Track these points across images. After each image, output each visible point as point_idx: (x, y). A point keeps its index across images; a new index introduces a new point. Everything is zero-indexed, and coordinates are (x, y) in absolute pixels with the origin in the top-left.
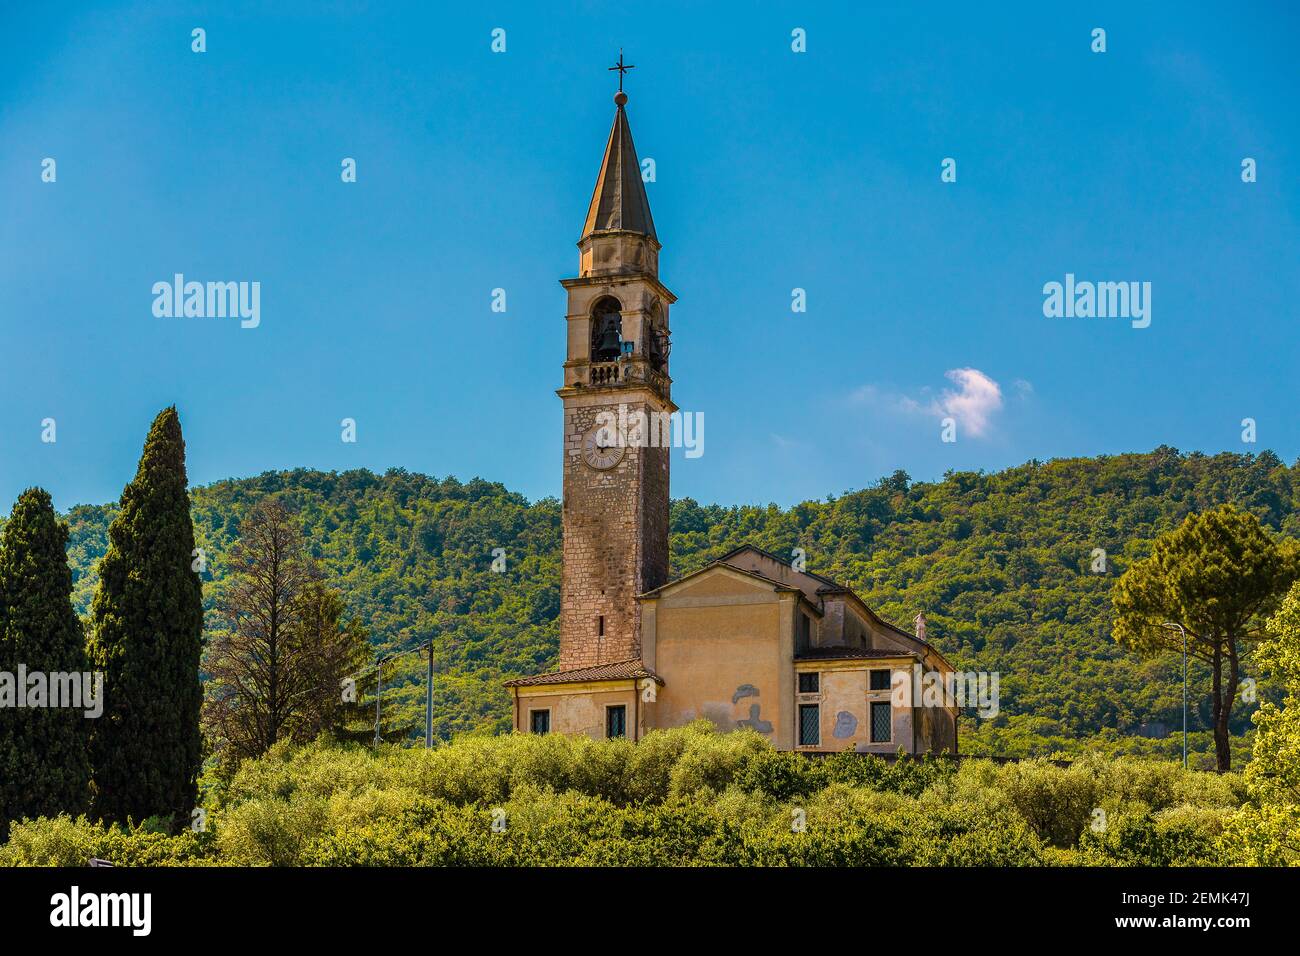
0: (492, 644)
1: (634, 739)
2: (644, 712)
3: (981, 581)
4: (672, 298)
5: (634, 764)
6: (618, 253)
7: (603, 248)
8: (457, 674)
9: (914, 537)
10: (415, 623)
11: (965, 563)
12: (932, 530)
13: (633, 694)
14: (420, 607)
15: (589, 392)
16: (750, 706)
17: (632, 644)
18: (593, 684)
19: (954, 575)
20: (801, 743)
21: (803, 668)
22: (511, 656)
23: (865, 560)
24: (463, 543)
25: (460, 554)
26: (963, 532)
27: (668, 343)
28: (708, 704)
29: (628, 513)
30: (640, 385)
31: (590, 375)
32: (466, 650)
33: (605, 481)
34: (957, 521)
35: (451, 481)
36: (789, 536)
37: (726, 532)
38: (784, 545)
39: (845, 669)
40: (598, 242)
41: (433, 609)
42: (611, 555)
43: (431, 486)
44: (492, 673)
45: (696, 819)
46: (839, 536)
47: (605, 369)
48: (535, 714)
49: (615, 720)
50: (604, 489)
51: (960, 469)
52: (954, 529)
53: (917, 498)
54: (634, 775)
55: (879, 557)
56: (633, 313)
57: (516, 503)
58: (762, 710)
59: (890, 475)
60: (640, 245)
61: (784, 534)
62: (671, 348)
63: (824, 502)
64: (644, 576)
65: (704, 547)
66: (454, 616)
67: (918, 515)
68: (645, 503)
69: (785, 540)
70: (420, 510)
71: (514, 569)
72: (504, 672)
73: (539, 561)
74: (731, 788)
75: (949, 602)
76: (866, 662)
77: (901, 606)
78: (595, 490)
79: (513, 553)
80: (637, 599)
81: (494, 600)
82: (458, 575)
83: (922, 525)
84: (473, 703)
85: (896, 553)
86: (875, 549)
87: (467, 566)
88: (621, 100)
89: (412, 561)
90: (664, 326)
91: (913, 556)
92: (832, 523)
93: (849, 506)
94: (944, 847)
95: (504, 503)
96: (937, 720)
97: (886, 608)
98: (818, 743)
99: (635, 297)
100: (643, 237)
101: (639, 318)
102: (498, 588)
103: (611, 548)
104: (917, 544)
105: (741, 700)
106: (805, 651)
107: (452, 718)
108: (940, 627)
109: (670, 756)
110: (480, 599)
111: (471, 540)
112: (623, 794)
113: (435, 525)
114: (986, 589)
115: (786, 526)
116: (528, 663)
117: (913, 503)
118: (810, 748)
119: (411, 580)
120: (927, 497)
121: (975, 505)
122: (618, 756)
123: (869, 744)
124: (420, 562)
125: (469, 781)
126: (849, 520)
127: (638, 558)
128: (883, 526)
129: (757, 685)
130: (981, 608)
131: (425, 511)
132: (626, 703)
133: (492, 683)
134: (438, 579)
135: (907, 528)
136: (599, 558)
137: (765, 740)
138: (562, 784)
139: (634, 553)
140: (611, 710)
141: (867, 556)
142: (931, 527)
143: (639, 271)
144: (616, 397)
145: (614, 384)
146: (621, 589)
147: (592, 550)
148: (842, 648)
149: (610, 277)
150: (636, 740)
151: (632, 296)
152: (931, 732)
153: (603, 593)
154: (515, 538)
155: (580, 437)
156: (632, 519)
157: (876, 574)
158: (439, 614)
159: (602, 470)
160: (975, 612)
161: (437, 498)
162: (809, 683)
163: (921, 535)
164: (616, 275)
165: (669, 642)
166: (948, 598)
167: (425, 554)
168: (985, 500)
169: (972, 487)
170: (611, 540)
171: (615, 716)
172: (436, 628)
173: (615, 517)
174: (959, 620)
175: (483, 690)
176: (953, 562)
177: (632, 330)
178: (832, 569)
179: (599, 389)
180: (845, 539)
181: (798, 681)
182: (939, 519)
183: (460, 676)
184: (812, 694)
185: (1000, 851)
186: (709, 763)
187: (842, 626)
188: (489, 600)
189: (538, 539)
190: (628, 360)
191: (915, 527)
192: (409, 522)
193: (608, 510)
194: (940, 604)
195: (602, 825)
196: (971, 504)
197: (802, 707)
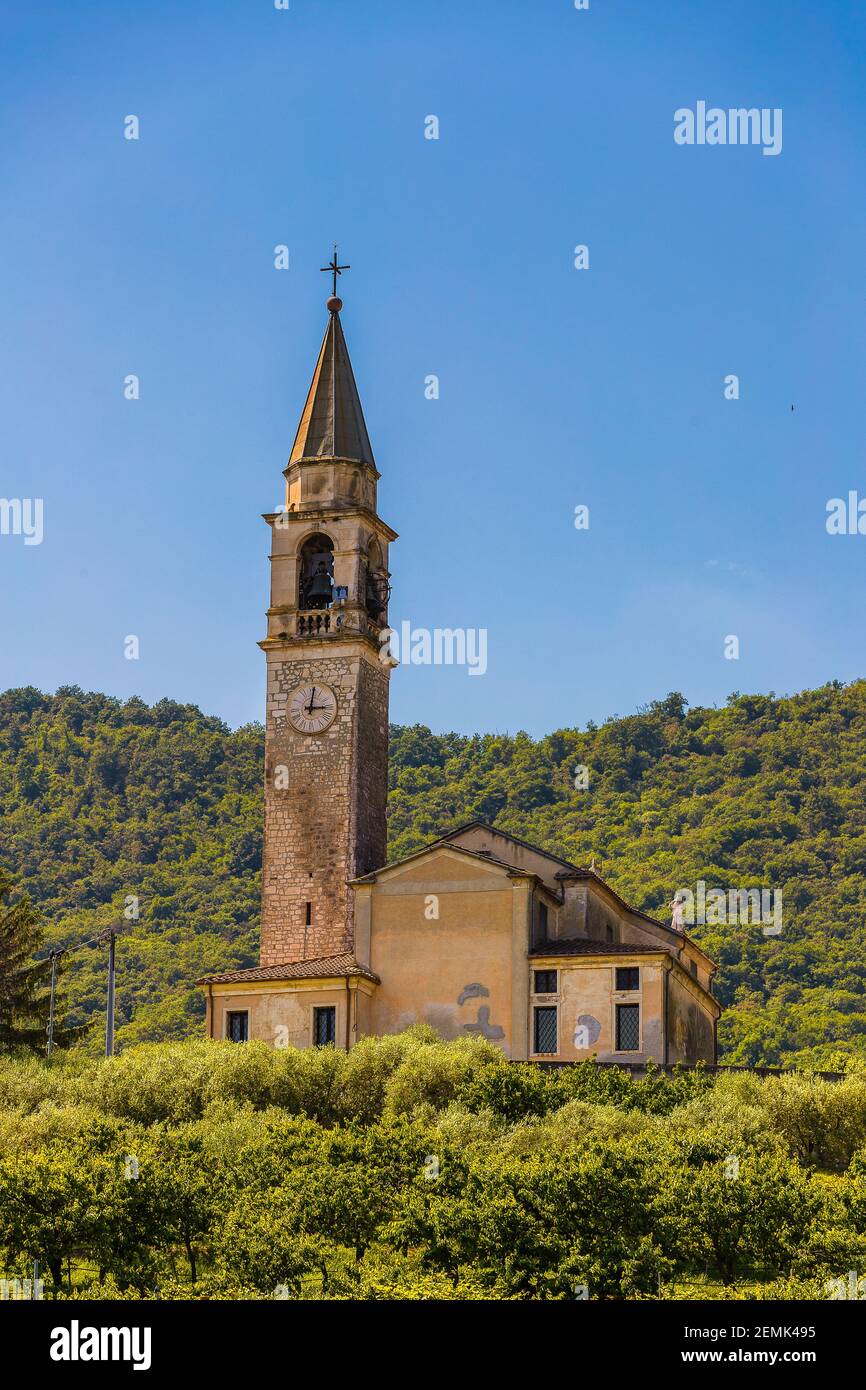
0: (184, 899)
1: (344, 1046)
2: (357, 1014)
3: (771, 827)
4: (392, 535)
5: (344, 1076)
6: (330, 484)
7: (312, 478)
8: (141, 935)
9: (691, 773)
10: (91, 874)
11: (751, 806)
12: (713, 764)
13: (344, 993)
14: (98, 854)
15: (296, 644)
16: (478, 1007)
17: (344, 935)
18: (297, 982)
19: (739, 819)
20: (537, 1051)
21: (540, 965)
22: (207, 914)
23: (632, 801)
24: (149, 778)
25: (145, 791)
26: (750, 767)
27: (387, 588)
28: (431, 1006)
29: (340, 784)
30: (354, 636)
31: (297, 624)
32: (152, 906)
33: (314, 748)
34: (744, 754)
35: (135, 702)
36: (541, 771)
37: (467, 767)
38: (535, 782)
39: (589, 966)
40: (307, 470)
41: (112, 857)
42: (320, 832)
43: (112, 709)
44: (183, 934)
45: (414, 1142)
46: (601, 772)
47: (315, 618)
48: (232, 1015)
49: (323, 1026)
50: (312, 756)
51: (749, 691)
52: (739, 765)
53: (695, 726)
54: (344, 1088)
55: (649, 797)
56: (347, 554)
57: (213, 730)
58: (491, 1014)
59: (663, 698)
60: (356, 474)
61: (535, 769)
62: (392, 594)
63: (583, 730)
64: (358, 856)
65: (439, 784)
66: (137, 866)
67: (696, 747)
68: (359, 772)
69: (537, 777)
70: (98, 737)
71: (210, 810)
72: (198, 933)
73: (241, 800)
74: (454, 1105)
75: (732, 852)
76: (611, 958)
77: (674, 857)
78: (302, 757)
79: (209, 790)
80: (349, 885)
81: (186, 846)
82: (143, 816)
83: (701, 759)
84: (161, 970)
85: (670, 793)
86: (644, 788)
87: (155, 805)
88: (335, 306)
89: (88, 799)
90: (383, 568)
91: (689, 796)
92: (593, 756)
93: (613, 735)
94: (691, 1179)
95: (199, 730)
96: (693, 1024)
97: (656, 859)
98: (555, 1051)
99: (349, 535)
100: (359, 465)
101: (354, 560)
102: (190, 832)
103: (321, 824)
104: (694, 782)
105: (467, 1001)
106: (542, 944)
107: (135, 989)
108: (722, 882)
109: (385, 1067)
110: (170, 845)
111: (159, 774)
112: (332, 1111)
113: (117, 754)
114: (776, 836)
115: (537, 759)
116: (227, 923)
117: (690, 732)
118: (547, 1058)
119: (87, 821)
120: (707, 725)
121: (764, 735)
122: (326, 1067)
123: (614, 1052)
124: (98, 800)
125: (157, 1096)
126: (613, 752)
127: (352, 837)
128: (654, 760)
129: (487, 985)
130: (770, 859)
131: (104, 739)
132: (336, 1004)
133: (184, 946)
134: (120, 820)
135: (683, 762)
136: (306, 836)
137: (495, 1049)
138: (262, 1101)
139: (346, 830)
140: (319, 1012)
141: (634, 795)
142: (711, 761)
143: (354, 505)
144: (327, 650)
145: (325, 635)
146: (331, 871)
147: (299, 826)
148: (584, 941)
149: (320, 512)
150: (348, 1048)
151: (346, 534)
152: (686, 1038)
153: (311, 876)
154: (211, 771)
155: (285, 695)
156: (344, 791)
157: (645, 817)
158: (121, 863)
159: (310, 735)
160: (764, 863)
161: (119, 722)
162: (545, 982)
163: (699, 770)
164: (328, 509)
165: (386, 935)
166: (731, 847)
167: (103, 791)
168: (777, 728)
169: (761, 713)
170: (321, 815)
171: (324, 1018)
172: (117, 880)
173: (324, 788)
174: (743, 874)
175: (173, 955)
176: (737, 803)
177: (345, 572)
178: (593, 811)
179: (308, 641)
180: (608, 775)
181: (533, 980)
182: (721, 751)
183: (145, 938)
184: (550, 994)
185: (754, 1183)
186: (429, 1075)
187: (584, 917)
188: (181, 846)
189: (239, 773)
190: (341, 608)
191: (692, 761)
192: (85, 751)
193: (316, 780)
194: (721, 853)
195: (307, 1148)
196: (759, 734)
197: (537, 1009)
